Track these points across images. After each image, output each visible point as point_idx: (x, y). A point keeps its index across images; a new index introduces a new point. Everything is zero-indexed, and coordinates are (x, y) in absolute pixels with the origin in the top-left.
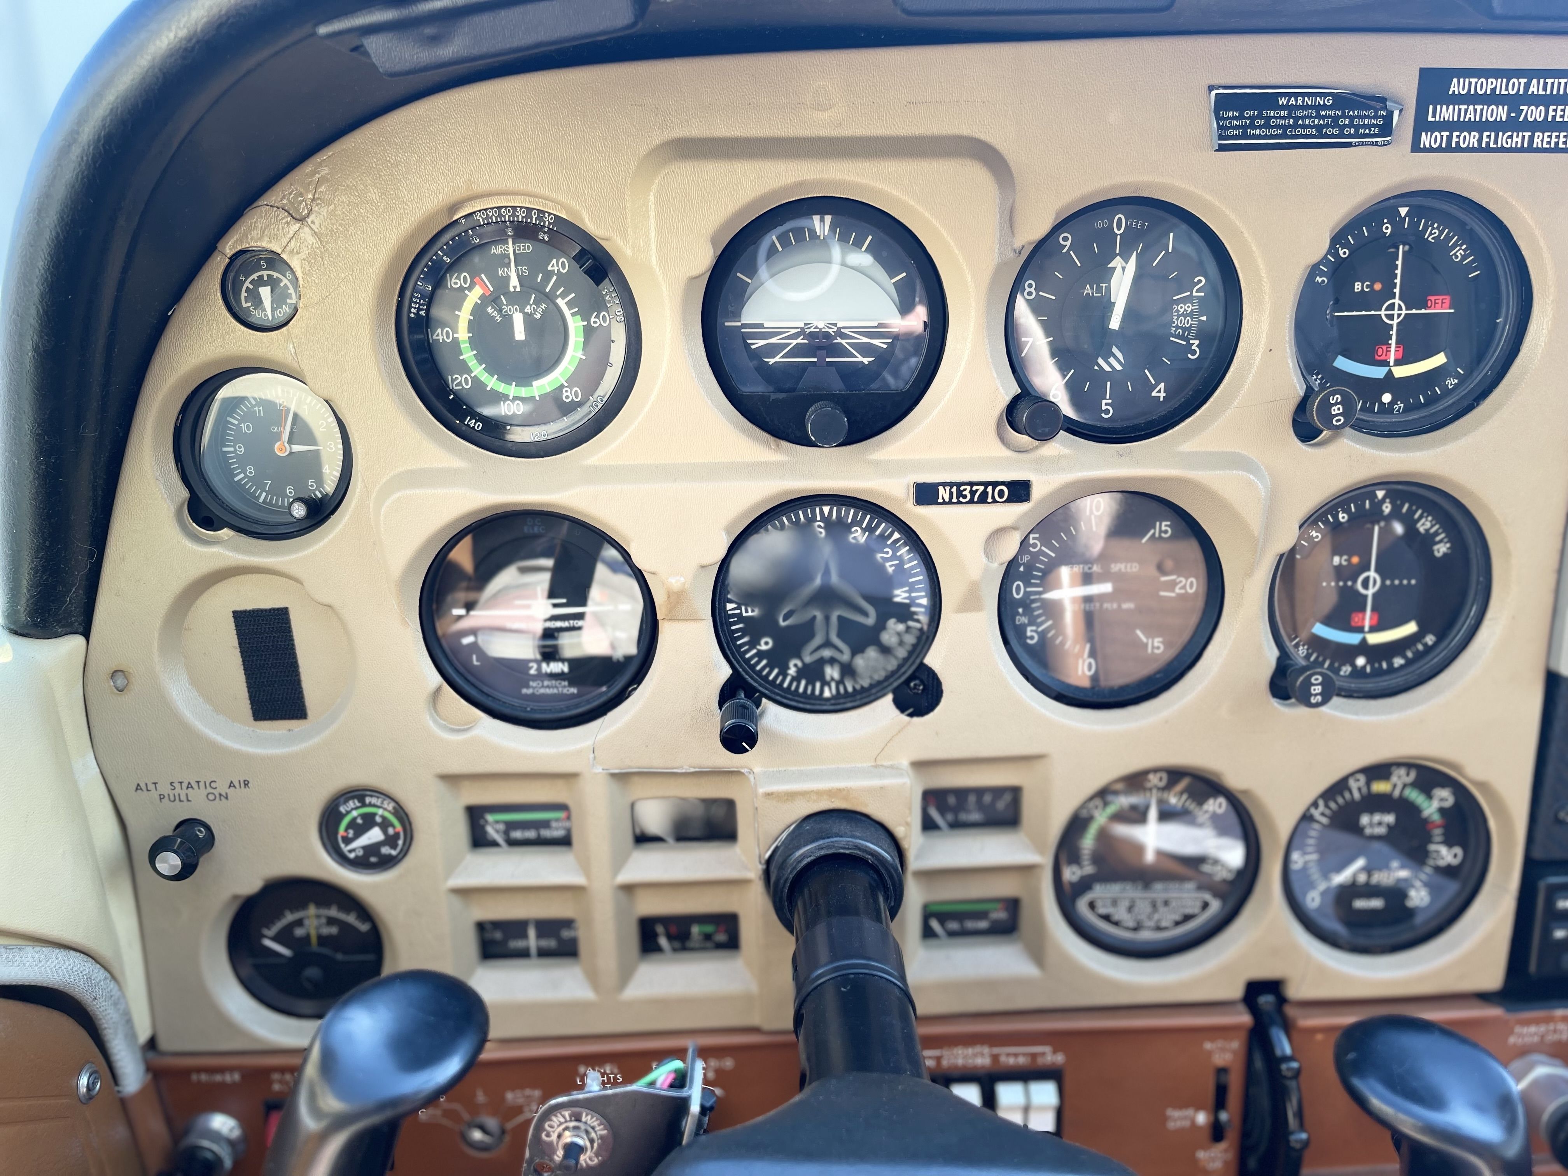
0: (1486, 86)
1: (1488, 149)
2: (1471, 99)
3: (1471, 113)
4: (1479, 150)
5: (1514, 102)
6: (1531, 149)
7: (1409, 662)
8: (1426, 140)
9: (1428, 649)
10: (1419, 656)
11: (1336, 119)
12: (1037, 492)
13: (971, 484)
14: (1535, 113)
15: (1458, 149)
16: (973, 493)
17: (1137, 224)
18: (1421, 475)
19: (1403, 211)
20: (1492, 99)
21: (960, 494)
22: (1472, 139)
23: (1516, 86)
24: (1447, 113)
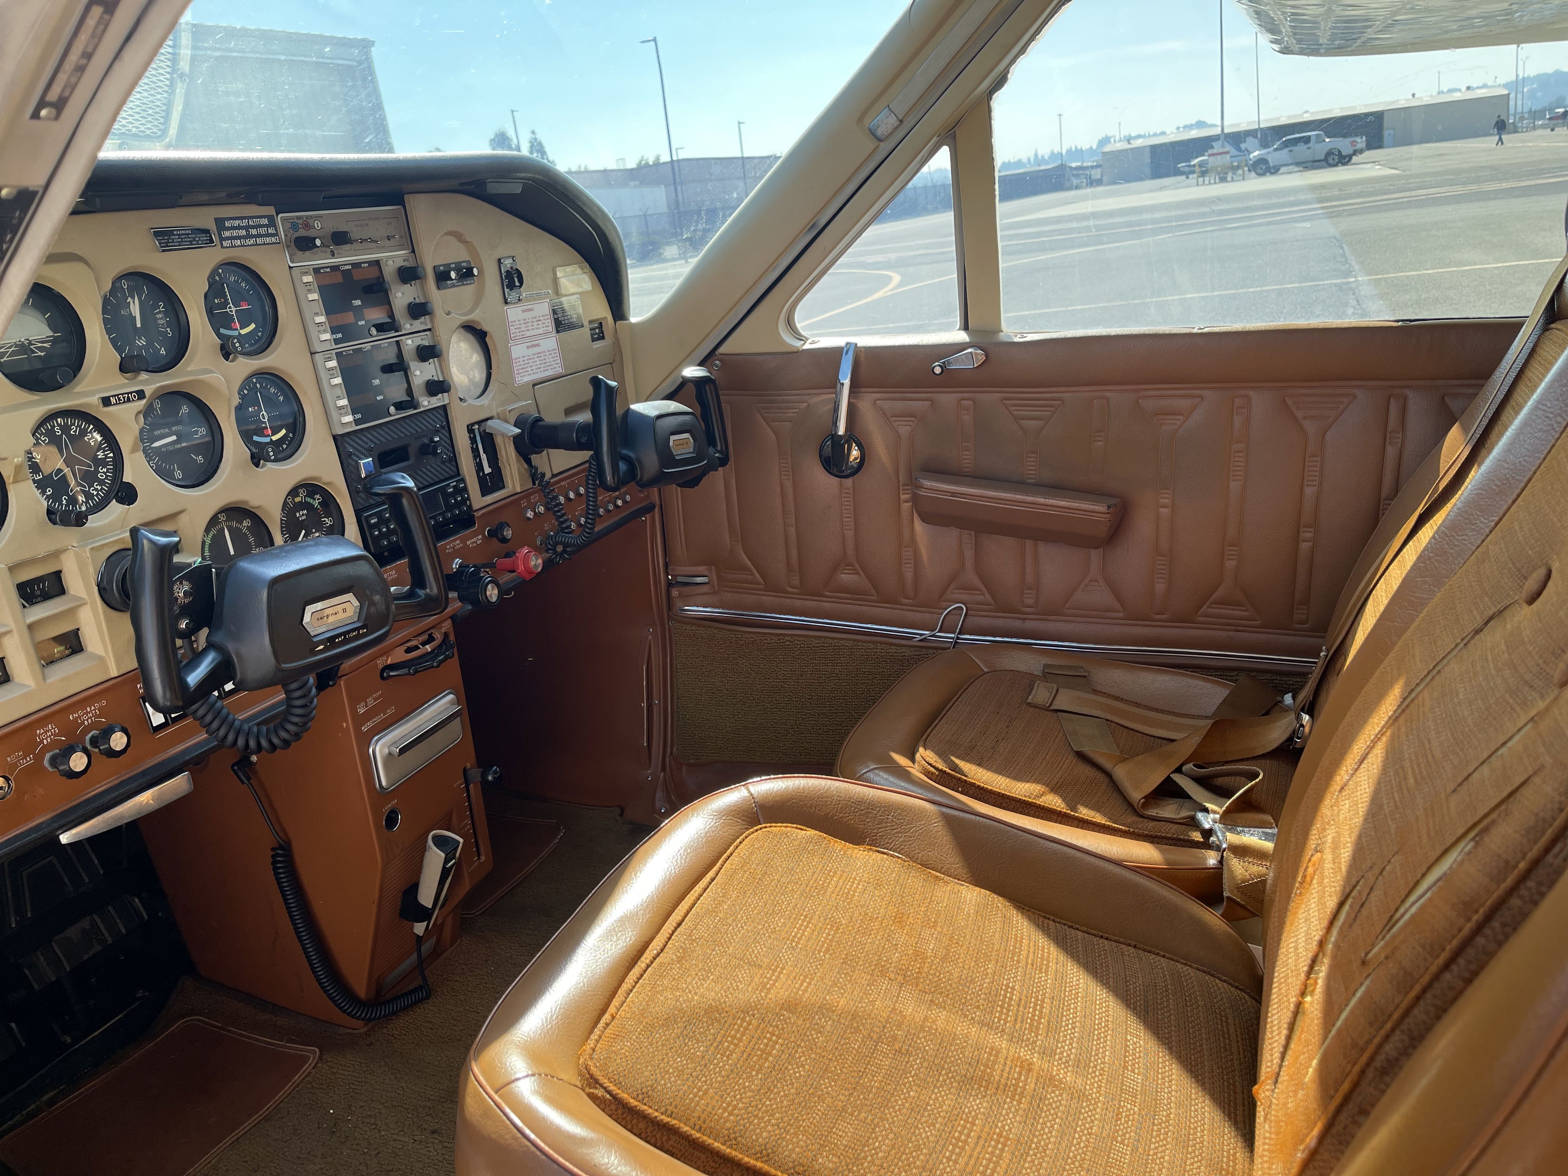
0: (237, 223)
1: (244, 246)
2: (233, 228)
3: (235, 233)
4: (241, 246)
5: (247, 228)
6: (257, 244)
7: (288, 445)
8: (225, 244)
9: (292, 439)
10: (290, 442)
11: (194, 238)
12: (147, 394)
13: (122, 394)
14: (254, 232)
15: (235, 246)
16: (124, 398)
17: (131, 283)
18: (267, 368)
19: (220, 271)
20: (239, 228)
21: (119, 399)
22: (238, 242)
23: (244, 223)
24: (227, 234)
